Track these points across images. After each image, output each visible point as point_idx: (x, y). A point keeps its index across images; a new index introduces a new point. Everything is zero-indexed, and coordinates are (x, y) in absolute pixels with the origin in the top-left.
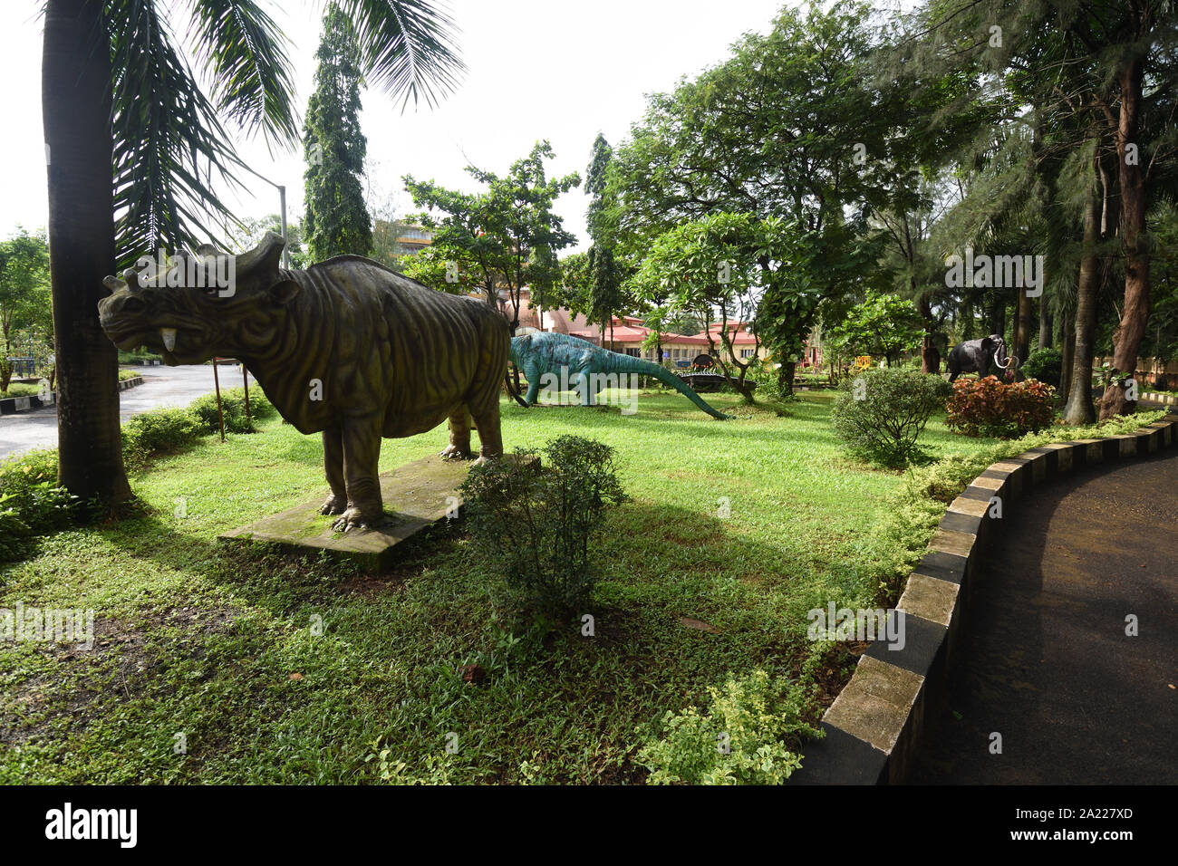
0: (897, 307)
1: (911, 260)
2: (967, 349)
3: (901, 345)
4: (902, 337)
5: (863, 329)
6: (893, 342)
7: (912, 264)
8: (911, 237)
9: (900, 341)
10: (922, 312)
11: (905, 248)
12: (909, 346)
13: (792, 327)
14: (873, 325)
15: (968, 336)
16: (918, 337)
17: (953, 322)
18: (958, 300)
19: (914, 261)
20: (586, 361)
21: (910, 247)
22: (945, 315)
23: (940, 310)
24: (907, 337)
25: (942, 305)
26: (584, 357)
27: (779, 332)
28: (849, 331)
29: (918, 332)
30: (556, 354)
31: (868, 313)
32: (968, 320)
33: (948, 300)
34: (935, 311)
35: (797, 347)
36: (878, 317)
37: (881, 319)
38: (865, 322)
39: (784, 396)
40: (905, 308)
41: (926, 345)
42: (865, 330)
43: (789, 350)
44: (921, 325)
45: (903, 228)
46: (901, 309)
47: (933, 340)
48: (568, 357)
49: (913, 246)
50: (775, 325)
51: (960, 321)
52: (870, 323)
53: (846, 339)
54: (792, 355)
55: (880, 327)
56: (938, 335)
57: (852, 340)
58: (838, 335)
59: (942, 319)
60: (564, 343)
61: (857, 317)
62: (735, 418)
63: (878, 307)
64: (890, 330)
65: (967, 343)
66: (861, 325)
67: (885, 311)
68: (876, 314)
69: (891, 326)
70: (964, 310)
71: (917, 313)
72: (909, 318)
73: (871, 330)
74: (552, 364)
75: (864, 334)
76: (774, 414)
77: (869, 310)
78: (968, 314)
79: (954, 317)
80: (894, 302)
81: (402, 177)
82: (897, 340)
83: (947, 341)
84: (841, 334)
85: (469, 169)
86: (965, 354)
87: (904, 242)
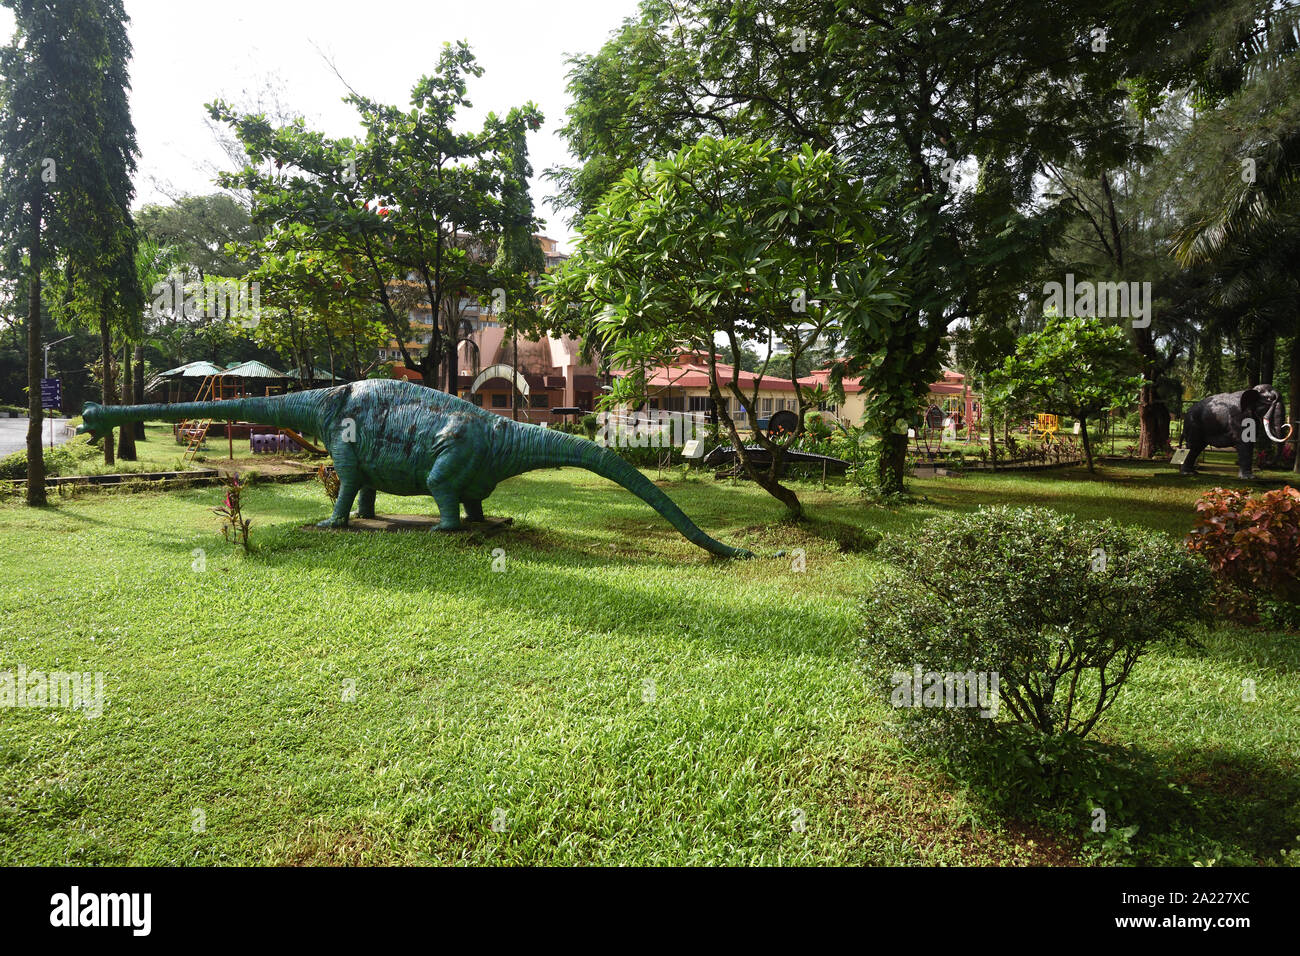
0: (1096, 337)
1: (1120, 261)
2: (1215, 409)
3: (1103, 401)
4: (1104, 388)
5: (1038, 374)
6: (1089, 396)
7: (1121, 269)
8: (1120, 226)
9: (1101, 394)
10: (1139, 345)
11: (1110, 242)
12: (1116, 403)
13: (899, 370)
14: (1055, 366)
15: (1214, 385)
16: (1132, 387)
17: (1191, 363)
18: (1198, 327)
19: (1124, 263)
20: (448, 438)
21: (1117, 240)
22: (1176, 350)
23: (1169, 343)
24: (1112, 387)
25: (1171, 335)
26: (444, 431)
27: (878, 379)
28: (1016, 376)
29: (1132, 379)
30: (391, 424)
31: (1046, 347)
32: (1212, 358)
33: (1182, 326)
34: (1161, 344)
35: (908, 406)
36: (1063, 353)
37: (1069, 357)
38: (1041, 361)
39: (887, 492)
40: (1108, 339)
41: (1146, 399)
42: (1042, 375)
43: (894, 411)
44: (1135, 365)
45: (1106, 210)
46: (1102, 341)
47: (1158, 390)
48: (413, 429)
49: (1123, 240)
50: (869, 367)
51: (1201, 359)
52: (1050, 364)
53: (1010, 390)
54: (899, 421)
55: (1068, 369)
56: (1168, 382)
57: (1020, 392)
58: (997, 382)
59: (1173, 356)
60: (413, 402)
61: (1029, 354)
62: (749, 555)
63: (1063, 337)
64: (1084, 375)
65: (1216, 398)
66: (1036, 366)
67: (1074, 344)
68: (1060, 348)
69: (1086, 368)
70: (1210, 342)
71: (1129, 347)
72: (1118, 356)
73: (1052, 374)
74: (380, 444)
75: (1039, 382)
76: (834, 545)
77: (1048, 342)
78: (1214, 348)
79: (1192, 354)
80: (1090, 328)
81: (207, 106)
82: (1096, 391)
83: (1180, 391)
84: (1001, 381)
85: (354, 99)
86: (1212, 416)
87: (1108, 232)
